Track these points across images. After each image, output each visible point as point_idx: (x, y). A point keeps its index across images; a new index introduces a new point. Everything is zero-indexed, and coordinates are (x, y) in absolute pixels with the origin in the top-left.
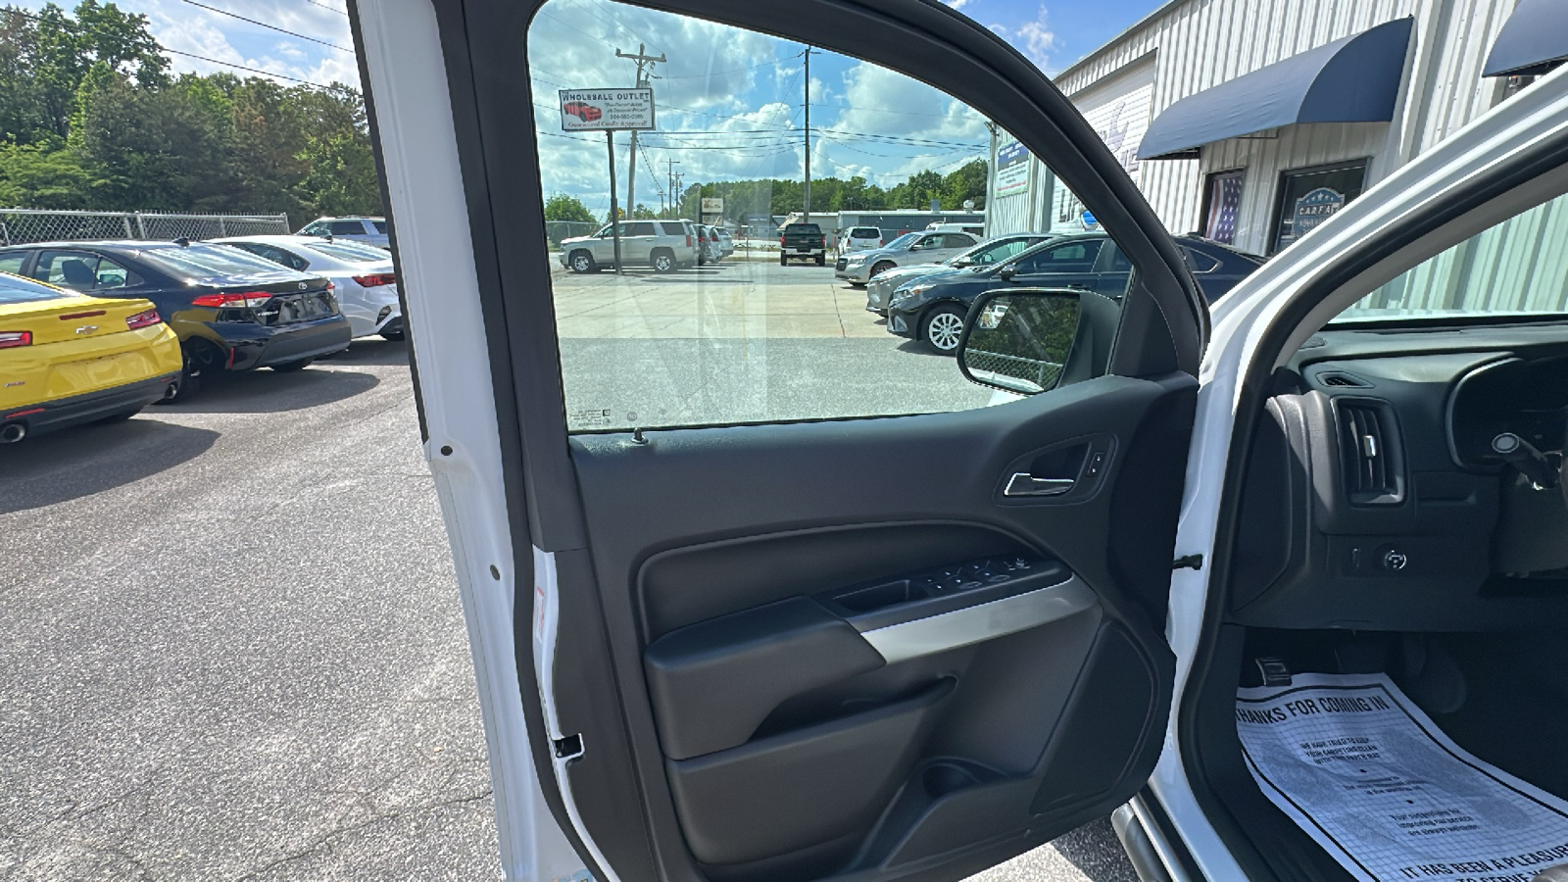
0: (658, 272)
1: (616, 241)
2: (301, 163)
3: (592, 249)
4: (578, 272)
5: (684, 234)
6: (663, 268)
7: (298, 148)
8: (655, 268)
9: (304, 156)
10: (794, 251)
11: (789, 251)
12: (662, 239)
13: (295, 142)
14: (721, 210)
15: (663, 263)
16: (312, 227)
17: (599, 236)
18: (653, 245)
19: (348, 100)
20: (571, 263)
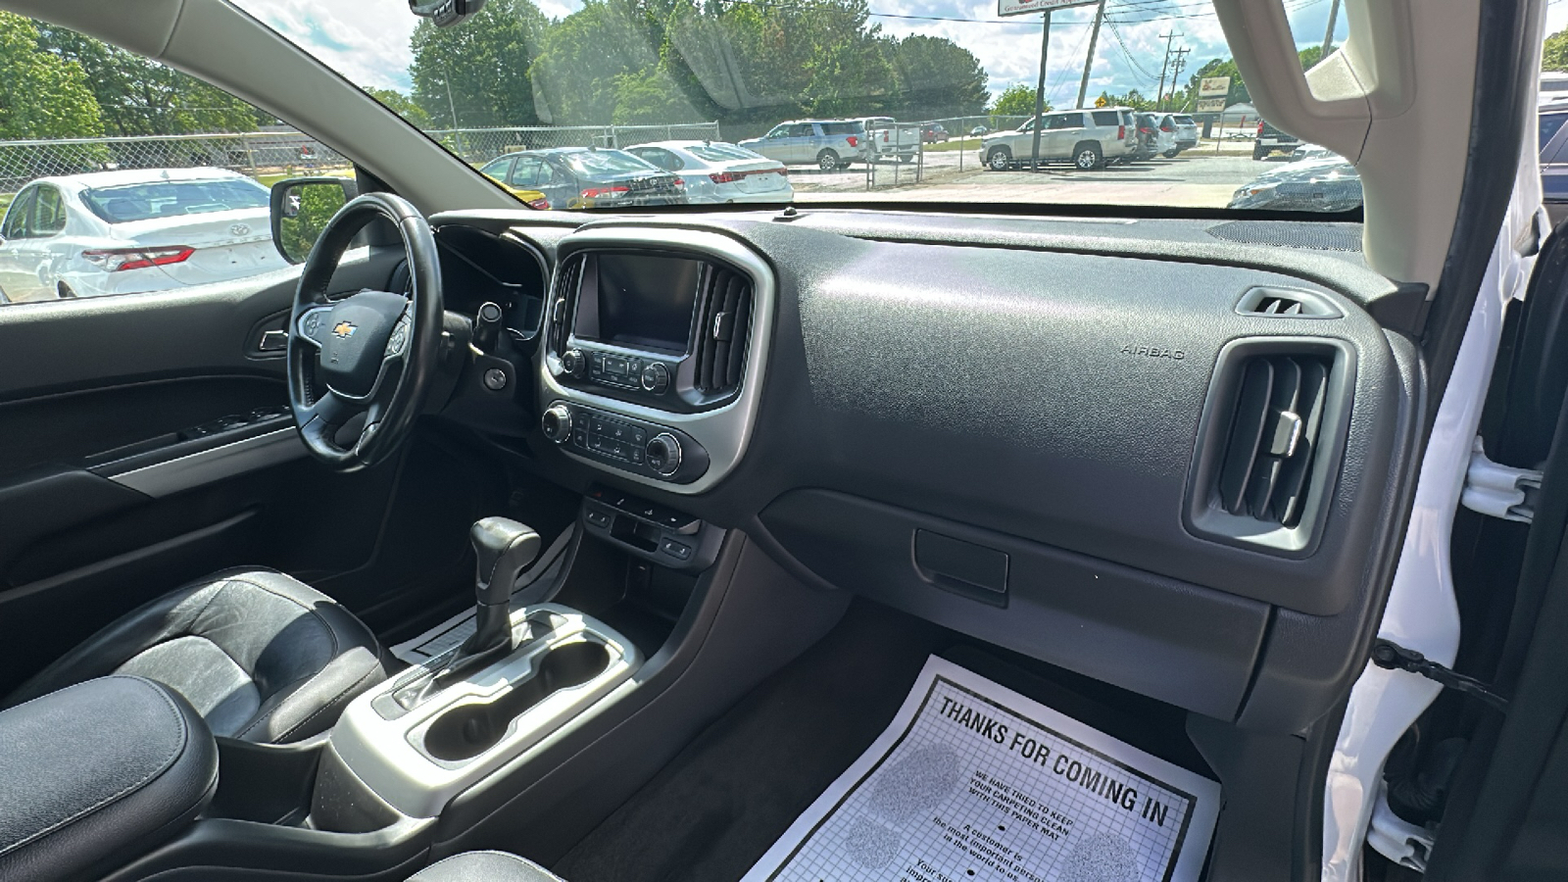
0: (1080, 169)
1: (1037, 136)
2: (807, 72)
3: (1012, 145)
4: (994, 169)
5: (1117, 124)
6: (1086, 165)
7: (804, 59)
8: (1077, 164)
9: (810, 65)
10: (1273, 142)
11: (1265, 142)
12: (1089, 131)
13: (805, 53)
14: (1225, 92)
15: (1087, 159)
16: (776, 131)
17: (1021, 131)
18: (1079, 139)
19: (853, 6)
20: (989, 159)
